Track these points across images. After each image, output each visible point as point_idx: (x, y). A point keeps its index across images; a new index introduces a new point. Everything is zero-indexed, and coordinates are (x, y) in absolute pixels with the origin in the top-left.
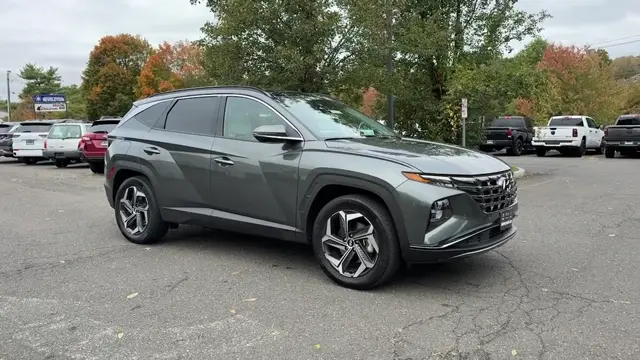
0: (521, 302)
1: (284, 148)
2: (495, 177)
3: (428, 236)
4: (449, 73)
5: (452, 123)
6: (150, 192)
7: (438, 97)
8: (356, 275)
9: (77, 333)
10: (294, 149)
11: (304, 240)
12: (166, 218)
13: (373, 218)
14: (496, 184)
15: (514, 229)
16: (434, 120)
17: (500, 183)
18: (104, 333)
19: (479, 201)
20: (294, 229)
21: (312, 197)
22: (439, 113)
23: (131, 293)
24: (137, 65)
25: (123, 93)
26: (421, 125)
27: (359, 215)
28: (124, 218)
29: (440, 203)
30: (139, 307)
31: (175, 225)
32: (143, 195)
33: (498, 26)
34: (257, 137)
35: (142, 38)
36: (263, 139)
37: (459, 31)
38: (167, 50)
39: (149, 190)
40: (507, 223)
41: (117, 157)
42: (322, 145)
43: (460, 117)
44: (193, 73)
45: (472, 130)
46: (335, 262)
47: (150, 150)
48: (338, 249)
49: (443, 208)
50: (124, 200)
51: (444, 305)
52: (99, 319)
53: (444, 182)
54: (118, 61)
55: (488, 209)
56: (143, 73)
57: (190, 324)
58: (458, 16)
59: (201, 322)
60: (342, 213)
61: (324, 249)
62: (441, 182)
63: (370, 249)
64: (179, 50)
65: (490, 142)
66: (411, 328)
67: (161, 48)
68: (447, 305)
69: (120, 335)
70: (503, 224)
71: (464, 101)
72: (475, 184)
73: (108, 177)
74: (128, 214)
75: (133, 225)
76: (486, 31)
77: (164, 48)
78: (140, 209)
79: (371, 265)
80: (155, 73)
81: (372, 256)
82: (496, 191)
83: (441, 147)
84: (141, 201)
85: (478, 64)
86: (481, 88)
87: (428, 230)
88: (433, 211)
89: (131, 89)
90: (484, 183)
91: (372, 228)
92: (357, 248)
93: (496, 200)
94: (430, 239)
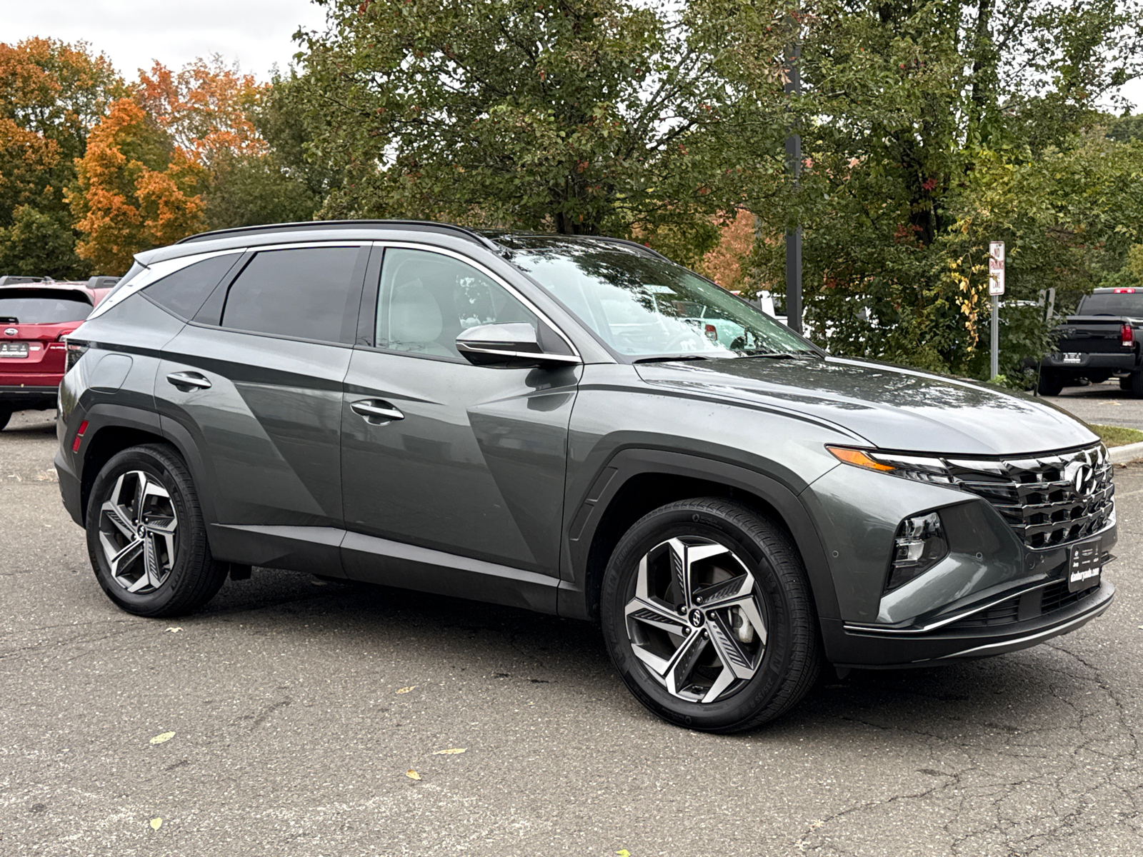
0: (1116, 769)
1: (530, 381)
2: (1054, 459)
3: (889, 603)
4: (956, 171)
5: (965, 310)
6: (182, 486)
7: (926, 238)
8: (709, 697)
9: (52, 818)
10: (555, 384)
11: (581, 611)
12: (220, 551)
13: (754, 558)
14: (1058, 478)
15: (1107, 591)
16: (914, 300)
17: (1068, 475)
18: (115, 818)
19: (1015, 518)
20: (552, 582)
21: (600, 502)
22: (929, 282)
23: (158, 733)
24: (76, 125)
25: (34, 204)
26: (877, 312)
27: (718, 549)
28: (111, 552)
29: (918, 522)
30: (184, 763)
31: (242, 571)
32: (163, 492)
33: (1095, 42)
34: (466, 354)
35: (93, 54)
36: (479, 357)
37: (985, 59)
38: (162, 84)
39: (178, 479)
40: (1088, 574)
41: (93, 396)
42: (627, 374)
43: (985, 293)
44: (235, 151)
45: (1018, 328)
46: (657, 664)
47: (184, 378)
48: (665, 633)
49: (926, 534)
50: (112, 504)
51: (925, 771)
52: (96, 790)
53: (928, 472)
54: (21, 113)
55: (1038, 540)
56: (92, 148)
57: (316, 802)
58: (984, 16)
59: (341, 797)
60: (676, 544)
61: (630, 632)
62: (922, 470)
63: (744, 632)
64: (194, 84)
65: (1072, 359)
66: (843, 819)
67: (145, 79)
68: (932, 772)
69: (156, 824)
70: (1075, 577)
71: (997, 250)
72: (1005, 476)
73: (69, 446)
74: (120, 540)
75: (133, 569)
76: (1059, 54)
77: (155, 79)
78: (155, 527)
79: (746, 673)
80: (126, 148)
81: (749, 649)
82: (1057, 495)
83: (929, 384)
84: (158, 507)
85: (1038, 145)
86: (1043, 213)
87: (889, 587)
88: (901, 542)
89: (59, 194)
90: (1028, 476)
91: (749, 581)
92: (713, 629)
93: (1058, 516)
94: (892, 611)
